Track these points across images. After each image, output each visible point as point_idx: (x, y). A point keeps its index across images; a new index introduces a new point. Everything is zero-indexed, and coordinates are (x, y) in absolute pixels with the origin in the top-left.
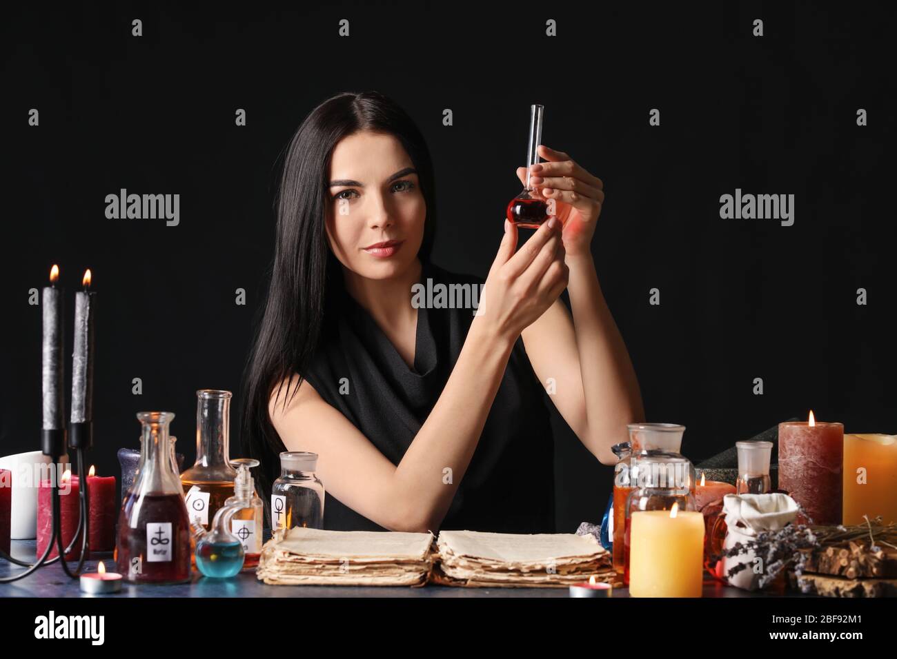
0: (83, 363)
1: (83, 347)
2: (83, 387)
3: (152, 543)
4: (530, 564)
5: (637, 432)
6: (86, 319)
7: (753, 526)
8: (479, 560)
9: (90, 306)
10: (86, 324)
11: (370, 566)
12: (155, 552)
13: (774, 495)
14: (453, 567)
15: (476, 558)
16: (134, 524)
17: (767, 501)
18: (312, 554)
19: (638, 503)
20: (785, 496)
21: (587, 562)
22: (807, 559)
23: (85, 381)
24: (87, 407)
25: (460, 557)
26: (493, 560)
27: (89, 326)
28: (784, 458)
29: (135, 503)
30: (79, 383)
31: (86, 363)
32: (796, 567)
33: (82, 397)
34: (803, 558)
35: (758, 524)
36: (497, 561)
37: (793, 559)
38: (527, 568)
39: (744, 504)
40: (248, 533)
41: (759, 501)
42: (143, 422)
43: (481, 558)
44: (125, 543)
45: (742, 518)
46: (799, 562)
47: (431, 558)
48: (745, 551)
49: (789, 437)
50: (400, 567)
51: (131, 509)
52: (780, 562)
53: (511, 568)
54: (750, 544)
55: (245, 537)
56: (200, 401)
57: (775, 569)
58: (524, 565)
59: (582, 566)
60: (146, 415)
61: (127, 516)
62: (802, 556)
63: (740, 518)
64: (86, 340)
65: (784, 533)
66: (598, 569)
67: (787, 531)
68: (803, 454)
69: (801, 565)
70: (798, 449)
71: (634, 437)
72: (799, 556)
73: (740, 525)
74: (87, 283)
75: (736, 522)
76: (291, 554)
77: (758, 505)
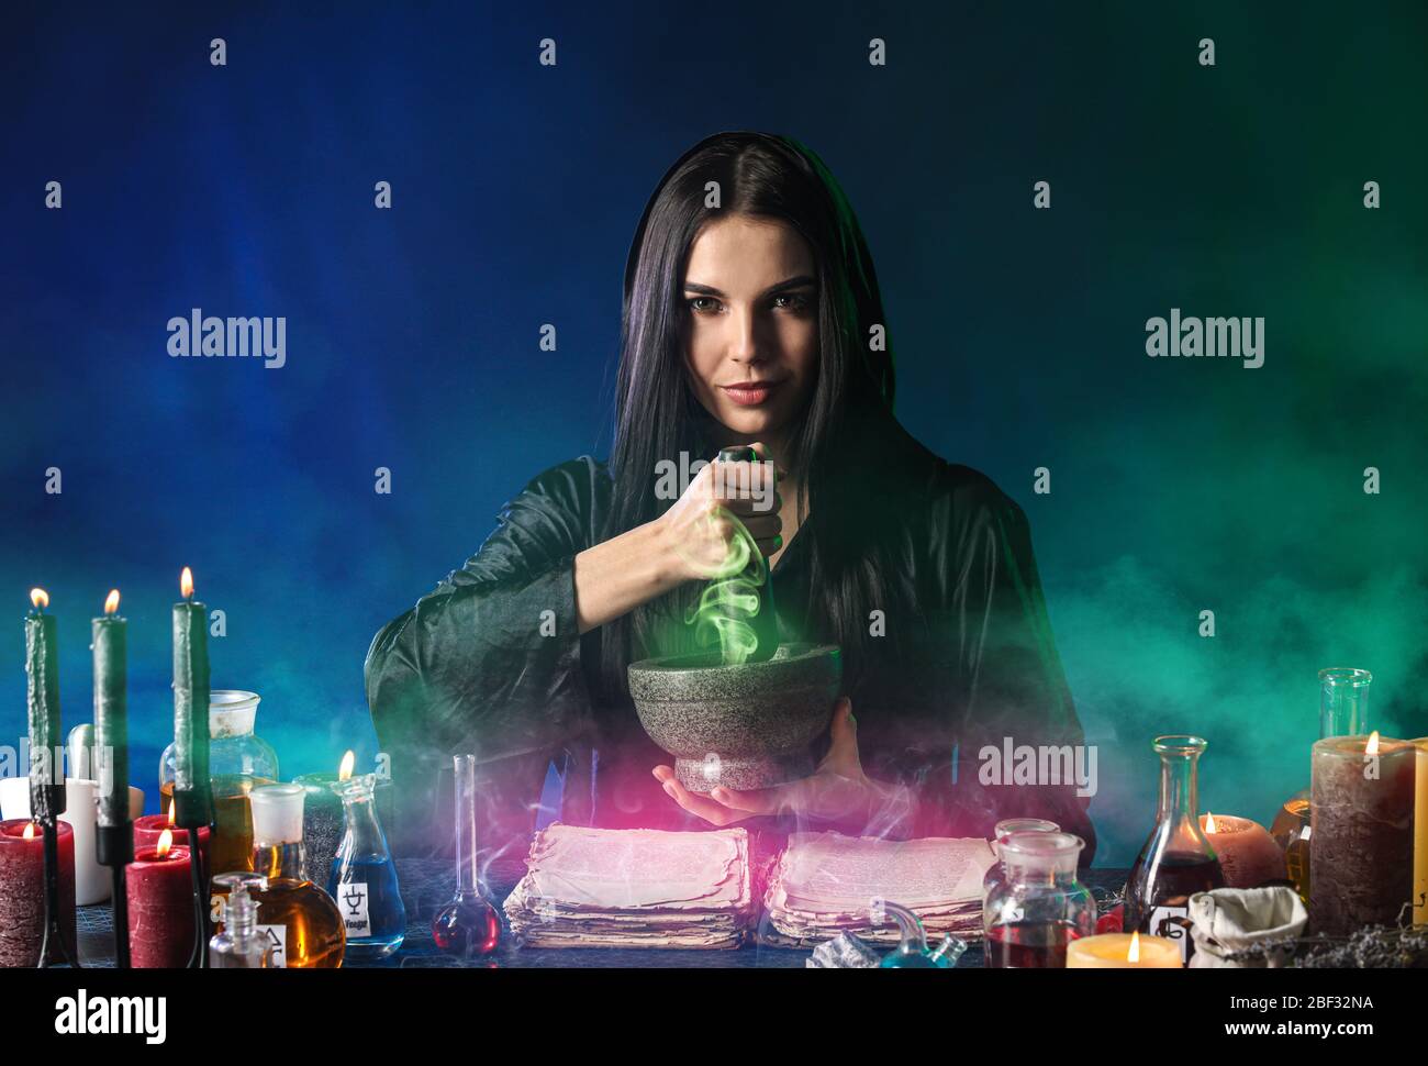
0: (187, 698)
1: (185, 673)
2: (188, 736)
6: (188, 631)
7: (1231, 946)
10: (188, 639)
13: (1270, 890)
17: (1260, 904)
20: (1289, 890)
27: (192, 642)
30: (181, 729)
31: (191, 699)
33: (187, 750)
39: (1218, 910)
41: (1249, 903)
45: (1215, 935)
63: (1210, 934)
64: (189, 664)
73: (1212, 942)
75: (1206, 939)
77: (1246, 912)
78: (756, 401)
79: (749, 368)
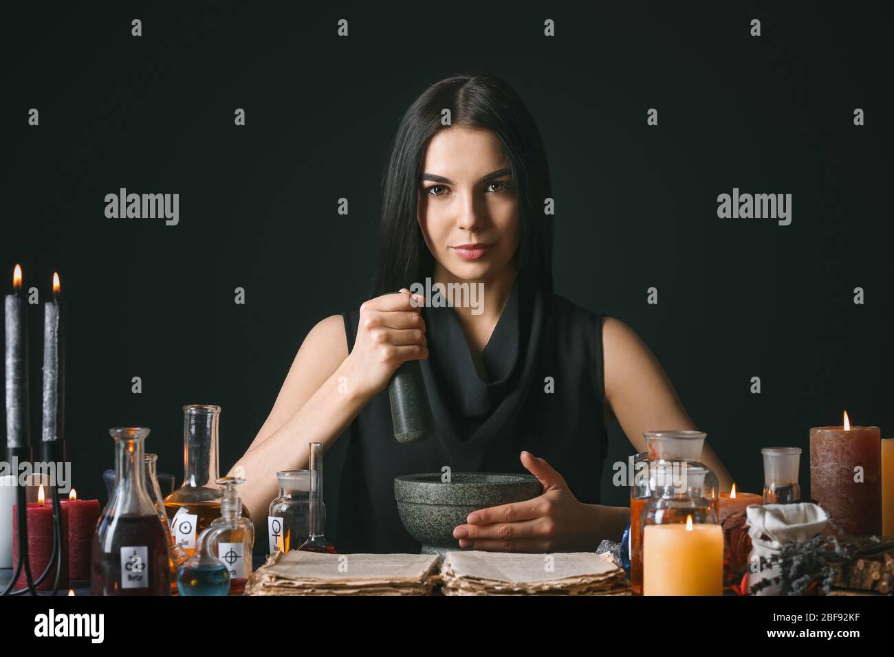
0: (54, 376)
1: (53, 359)
2: (54, 402)
3: (127, 569)
4: (536, 585)
5: (654, 440)
6: (56, 330)
7: (779, 539)
8: (482, 582)
9: (60, 314)
10: (56, 335)
11: (363, 589)
12: (130, 578)
13: (802, 505)
14: (454, 589)
15: (479, 579)
16: (108, 548)
17: (795, 512)
18: (302, 578)
19: (654, 517)
20: (814, 505)
21: (599, 581)
22: (836, 573)
23: (56, 395)
24: (58, 423)
25: (461, 578)
26: (497, 581)
27: (59, 337)
28: (816, 465)
29: (108, 526)
30: (50, 399)
31: (57, 377)
32: (824, 582)
33: (54, 412)
34: (832, 572)
35: (784, 537)
36: (502, 582)
37: (821, 574)
38: (533, 589)
39: (768, 515)
40: (236, 557)
41: (786, 511)
42: (116, 439)
43: (483, 579)
44: (99, 569)
45: (767, 531)
46: (827, 577)
47: (430, 580)
48: (770, 566)
49: (821, 443)
50: (397, 590)
51: (105, 532)
52: (807, 576)
53: (516, 589)
54: (775, 558)
55: (233, 561)
56: (187, 417)
57: (801, 584)
58: (530, 586)
59: (593, 585)
60: (119, 431)
61: (100, 540)
62: (831, 569)
63: (763, 530)
64: (56, 352)
65: (811, 545)
66: (612, 588)
67: (814, 543)
68: (836, 460)
69: (830, 579)
70: (830, 455)
71: (650, 446)
72: (828, 570)
73: (765, 537)
74: (57, 291)
75: (760, 535)
76: (278, 578)
77: (785, 516)
78: (475, 257)
79: (470, 234)
